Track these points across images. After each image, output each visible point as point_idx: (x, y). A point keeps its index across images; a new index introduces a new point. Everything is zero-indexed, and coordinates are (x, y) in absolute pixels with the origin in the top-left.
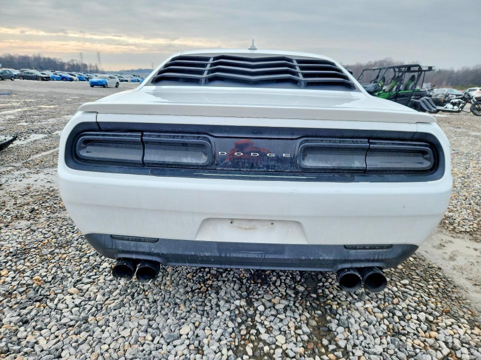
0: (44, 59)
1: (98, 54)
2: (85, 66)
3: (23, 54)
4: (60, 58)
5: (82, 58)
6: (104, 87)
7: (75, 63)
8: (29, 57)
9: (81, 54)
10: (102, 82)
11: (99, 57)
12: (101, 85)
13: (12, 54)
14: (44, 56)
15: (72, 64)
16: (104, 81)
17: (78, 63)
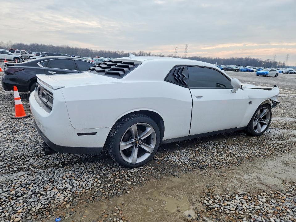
0: (251, 59)
1: (288, 55)
2: (276, 63)
3: (240, 57)
4: (261, 59)
5: (275, 58)
6: (265, 76)
7: (269, 61)
8: (242, 59)
9: (275, 55)
10: (265, 73)
11: (287, 57)
12: (264, 75)
13: (234, 57)
14: (251, 58)
15: (267, 62)
16: (266, 72)
17: (271, 61)
